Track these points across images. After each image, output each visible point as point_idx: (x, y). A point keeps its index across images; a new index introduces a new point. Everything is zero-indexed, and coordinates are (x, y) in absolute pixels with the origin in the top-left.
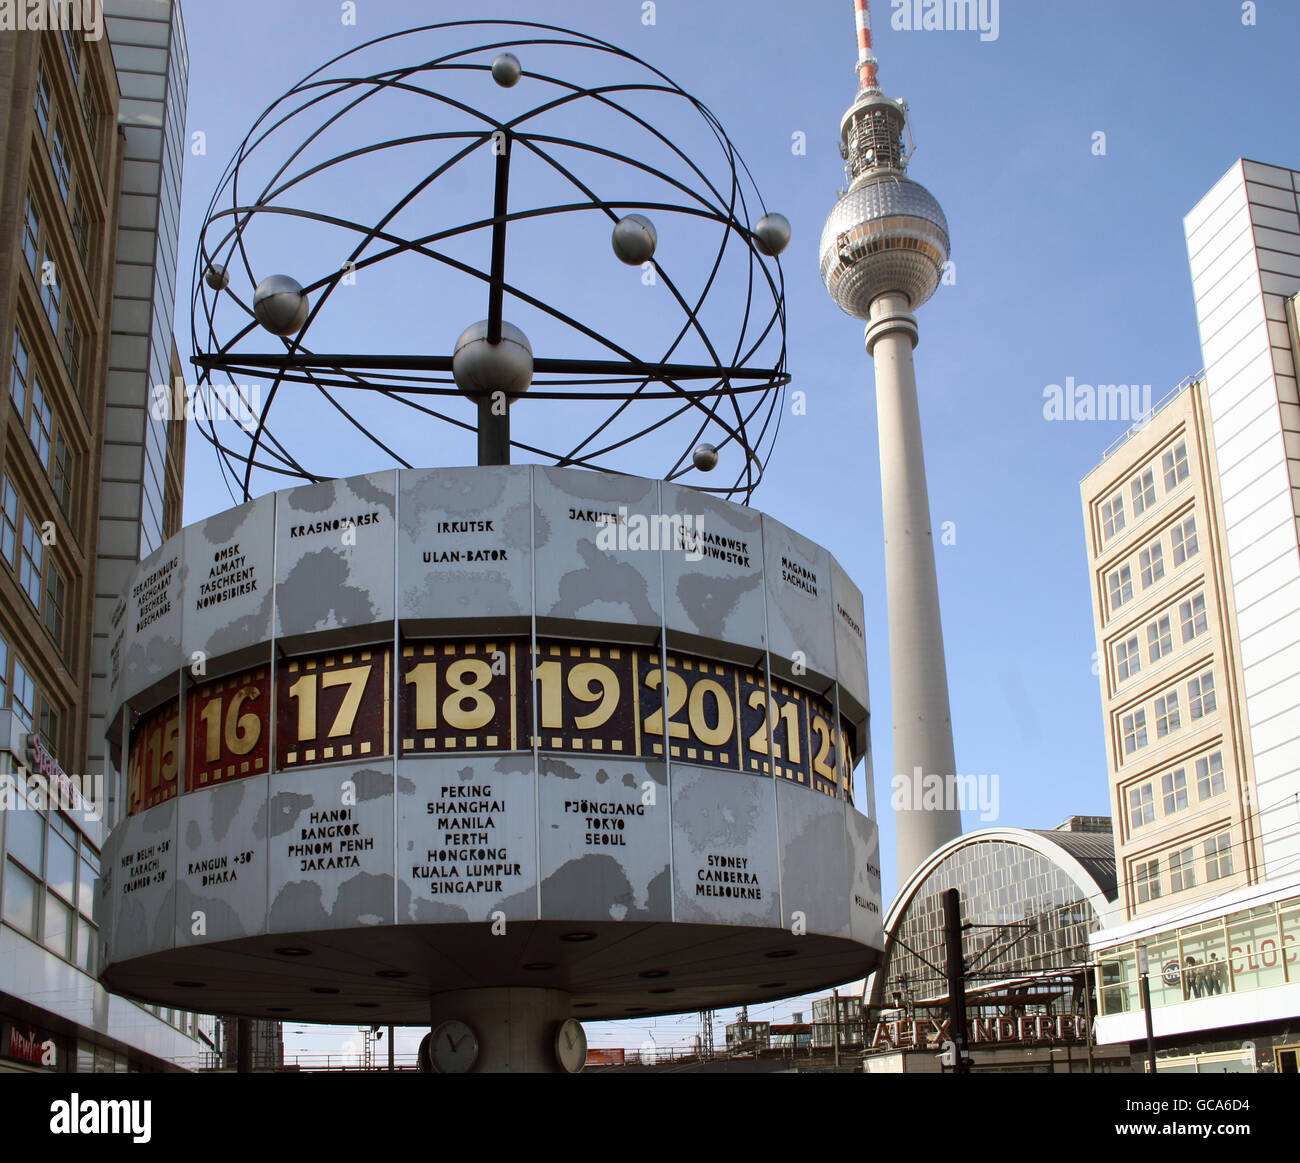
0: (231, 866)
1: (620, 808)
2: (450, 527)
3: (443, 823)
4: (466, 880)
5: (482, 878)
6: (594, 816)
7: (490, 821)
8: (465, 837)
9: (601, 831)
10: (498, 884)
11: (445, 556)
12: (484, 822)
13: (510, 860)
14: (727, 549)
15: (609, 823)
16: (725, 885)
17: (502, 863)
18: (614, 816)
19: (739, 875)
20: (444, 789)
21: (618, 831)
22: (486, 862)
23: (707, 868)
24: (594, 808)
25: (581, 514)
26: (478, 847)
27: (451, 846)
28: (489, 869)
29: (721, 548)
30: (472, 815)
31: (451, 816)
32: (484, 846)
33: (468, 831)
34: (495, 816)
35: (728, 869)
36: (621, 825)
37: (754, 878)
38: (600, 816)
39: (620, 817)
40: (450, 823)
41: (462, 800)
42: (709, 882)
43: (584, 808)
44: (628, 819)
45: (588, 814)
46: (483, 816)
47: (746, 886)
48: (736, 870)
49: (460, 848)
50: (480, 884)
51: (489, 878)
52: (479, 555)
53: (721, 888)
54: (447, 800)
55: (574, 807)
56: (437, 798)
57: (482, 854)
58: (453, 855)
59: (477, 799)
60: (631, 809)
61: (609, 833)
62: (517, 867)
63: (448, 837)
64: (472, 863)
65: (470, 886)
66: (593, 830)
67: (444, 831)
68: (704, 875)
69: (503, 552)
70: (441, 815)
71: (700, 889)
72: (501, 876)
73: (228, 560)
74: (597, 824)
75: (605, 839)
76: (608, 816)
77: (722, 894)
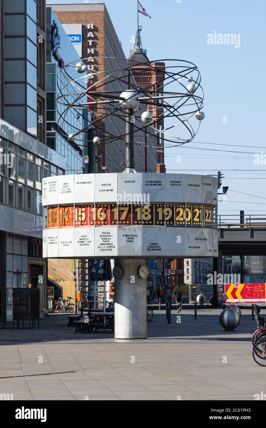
0: (68, 243)
1: (133, 235)
2: (104, 185)
3: (102, 239)
4: (106, 249)
5: (109, 248)
6: (128, 237)
7: (110, 239)
8: (106, 241)
9: (129, 240)
10: (111, 249)
11: (103, 190)
12: (109, 239)
13: (113, 245)
14: (157, 183)
15: (131, 238)
16: (153, 248)
17: (112, 246)
18: (132, 237)
19: (156, 246)
20: (103, 233)
21: (132, 240)
22: (110, 245)
23: (149, 245)
24: (128, 236)
25: (127, 182)
26: (108, 243)
27: (104, 243)
28: (110, 247)
29: (155, 183)
30: (107, 237)
31: (104, 237)
32: (109, 243)
33: (106, 240)
34: (111, 237)
35: (154, 245)
36: (133, 238)
37: (160, 247)
38: (129, 237)
39: (133, 237)
40: (104, 239)
41: (106, 235)
42: (150, 248)
43: (126, 236)
44: (134, 237)
45: (127, 237)
46: (109, 237)
47: (158, 248)
48: (156, 245)
49: (105, 243)
50: (108, 249)
51: (110, 248)
52: (109, 190)
53: (152, 249)
54: (103, 235)
55: (124, 236)
56: (101, 234)
57: (109, 244)
58: (104, 244)
59: (108, 234)
60: (135, 236)
61: (131, 240)
62: (114, 247)
63: (103, 241)
64: (107, 246)
65: (107, 250)
66: (128, 240)
67: (103, 240)
68: (149, 247)
69: (113, 190)
70: (102, 237)
71: (148, 249)
72: (112, 248)
73: (66, 185)
74: (129, 238)
75: (130, 241)
76: (131, 237)
77: (152, 250)
